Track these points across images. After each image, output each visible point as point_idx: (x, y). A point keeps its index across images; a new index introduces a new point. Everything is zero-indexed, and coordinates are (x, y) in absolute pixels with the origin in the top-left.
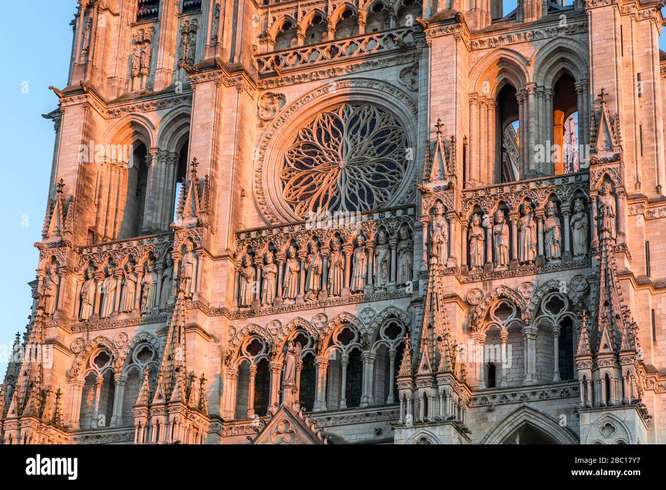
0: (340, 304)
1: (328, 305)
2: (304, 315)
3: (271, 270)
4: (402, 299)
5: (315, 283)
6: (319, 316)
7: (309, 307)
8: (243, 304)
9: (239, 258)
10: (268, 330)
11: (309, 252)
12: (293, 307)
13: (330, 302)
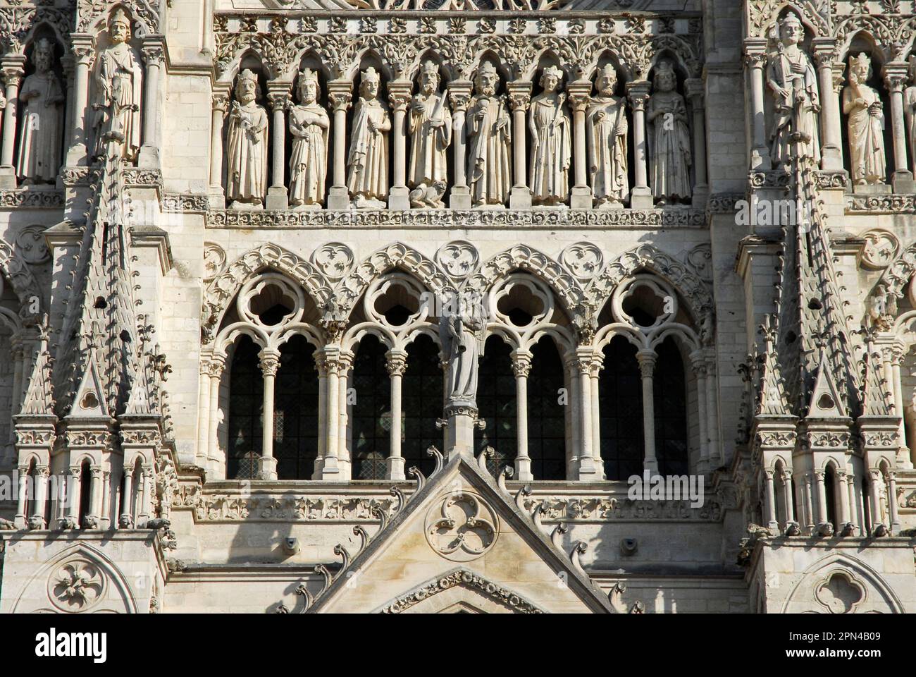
0: (509, 223)
1: (478, 223)
2: (412, 239)
3: (317, 118)
4: (674, 232)
5: (437, 165)
6: (455, 248)
7: (427, 223)
8: (242, 191)
9: (227, 77)
10: (315, 266)
11: (416, 89)
12: (382, 217)
13: (482, 217)
